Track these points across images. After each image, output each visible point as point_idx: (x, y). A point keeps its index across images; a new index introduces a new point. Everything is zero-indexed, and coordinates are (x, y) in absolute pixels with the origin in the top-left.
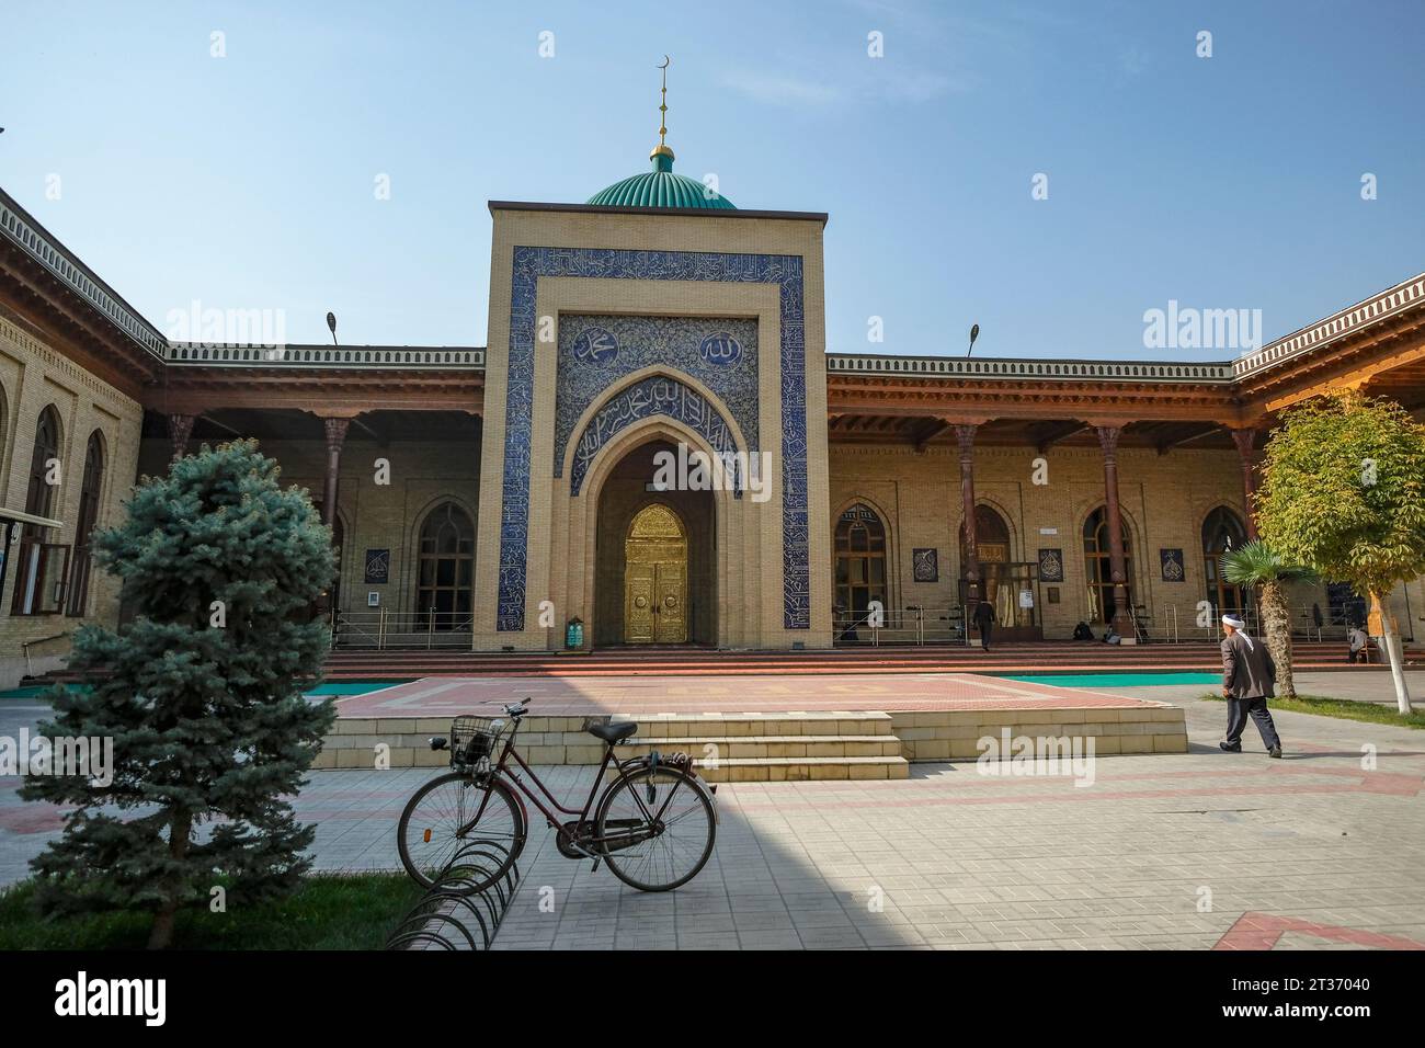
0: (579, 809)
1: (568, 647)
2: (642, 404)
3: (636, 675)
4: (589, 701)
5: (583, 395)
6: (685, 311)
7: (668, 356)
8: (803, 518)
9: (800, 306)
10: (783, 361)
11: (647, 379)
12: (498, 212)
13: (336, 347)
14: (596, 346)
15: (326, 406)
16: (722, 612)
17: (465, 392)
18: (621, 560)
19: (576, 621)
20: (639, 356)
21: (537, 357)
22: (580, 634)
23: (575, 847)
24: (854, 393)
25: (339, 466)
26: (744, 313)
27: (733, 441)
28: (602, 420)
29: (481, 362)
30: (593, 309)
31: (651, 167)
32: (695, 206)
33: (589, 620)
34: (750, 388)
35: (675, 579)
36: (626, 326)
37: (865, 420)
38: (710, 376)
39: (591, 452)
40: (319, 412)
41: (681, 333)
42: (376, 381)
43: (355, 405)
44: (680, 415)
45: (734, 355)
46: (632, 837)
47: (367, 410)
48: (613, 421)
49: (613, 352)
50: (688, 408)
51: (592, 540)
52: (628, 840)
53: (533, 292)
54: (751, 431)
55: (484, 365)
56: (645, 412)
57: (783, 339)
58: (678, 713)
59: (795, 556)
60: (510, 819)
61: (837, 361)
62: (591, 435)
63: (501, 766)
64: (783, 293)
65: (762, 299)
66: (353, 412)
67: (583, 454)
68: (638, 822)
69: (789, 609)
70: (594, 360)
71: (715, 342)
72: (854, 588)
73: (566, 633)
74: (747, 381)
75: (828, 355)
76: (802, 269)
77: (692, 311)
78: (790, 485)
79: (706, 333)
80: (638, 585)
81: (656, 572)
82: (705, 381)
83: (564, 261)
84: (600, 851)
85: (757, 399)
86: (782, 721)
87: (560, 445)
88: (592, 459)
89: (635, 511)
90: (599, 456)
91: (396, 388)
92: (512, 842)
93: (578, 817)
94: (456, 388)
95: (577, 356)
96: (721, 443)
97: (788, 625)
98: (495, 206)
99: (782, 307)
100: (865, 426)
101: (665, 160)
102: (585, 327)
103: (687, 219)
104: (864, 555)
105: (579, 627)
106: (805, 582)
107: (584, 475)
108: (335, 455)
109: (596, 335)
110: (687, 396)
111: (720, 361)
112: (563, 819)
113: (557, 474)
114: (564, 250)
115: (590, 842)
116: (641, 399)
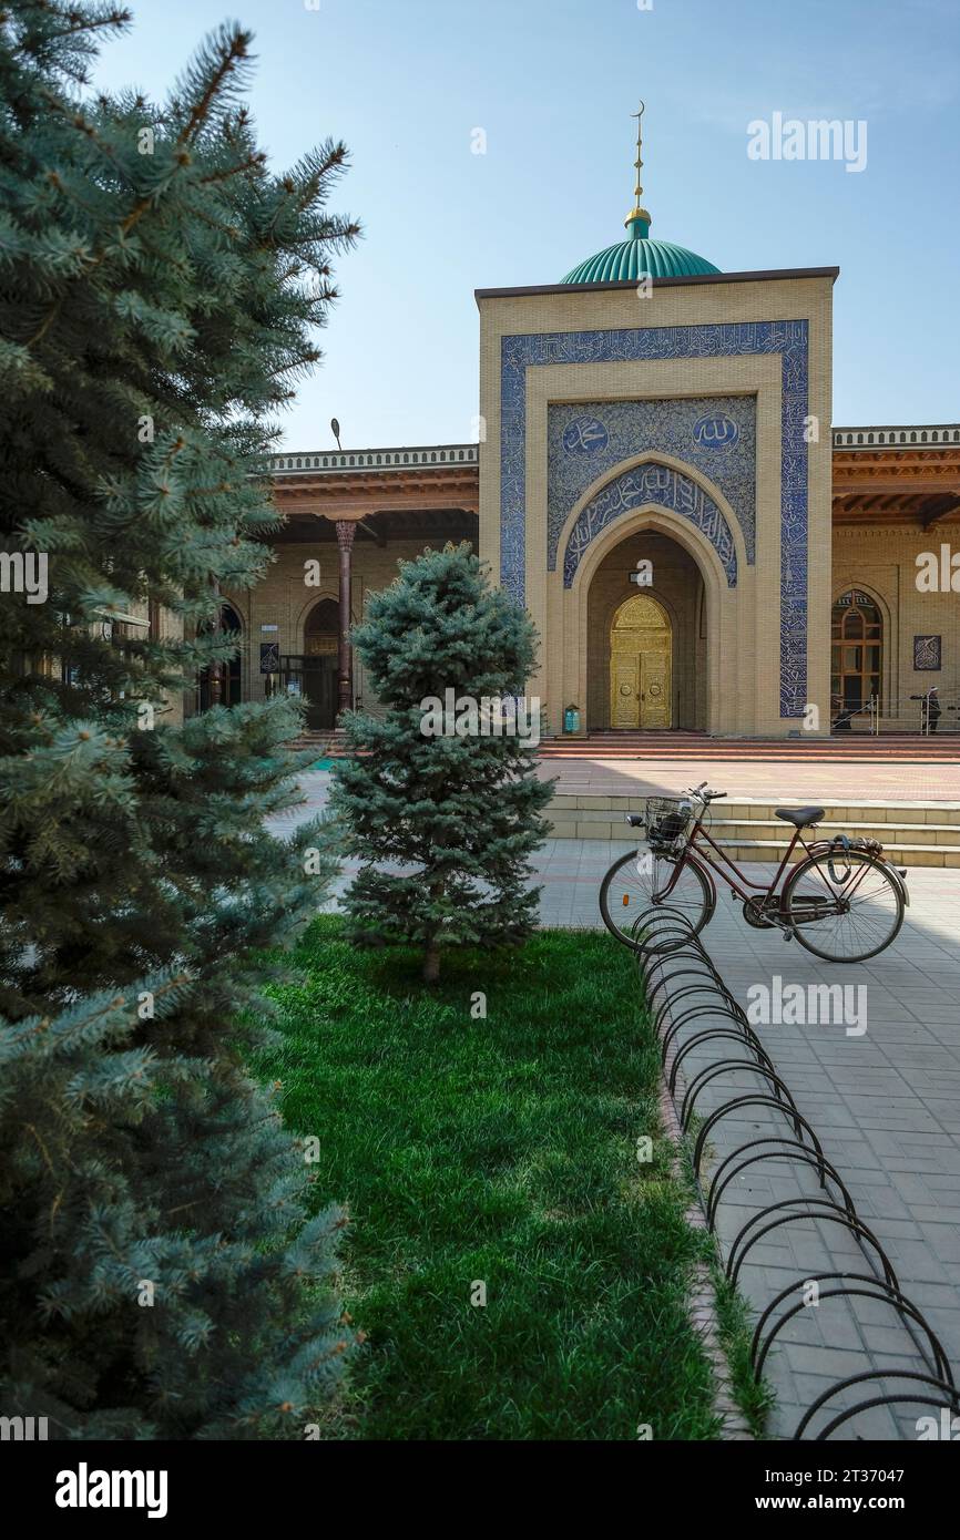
0: (766, 885)
1: (565, 732)
2: (633, 494)
3: (639, 759)
4: (647, 784)
5: (574, 488)
6: (679, 392)
7: (661, 442)
8: (803, 606)
9: (804, 377)
10: (784, 440)
11: (638, 467)
12: (483, 301)
13: (340, 452)
14: (586, 436)
15: (335, 510)
16: (715, 700)
17: (460, 490)
18: (607, 651)
19: (573, 708)
20: (630, 443)
21: (528, 452)
22: (578, 720)
23: (765, 918)
24: (862, 470)
25: (350, 566)
26: (742, 389)
27: (728, 528)
28: (592, 511)
29: (475, 458)
30: (582, 396)
31: (626, 235)
32: (678, 274)
33: (584, 707)
34: (747, 471)
35: (659, 665)
36: (616, 413)
37: (866, 500)
38: (704, 460)
39: (582, 544)
40: (331, 516)
41: (674, 416)
42: (379, 483)
43: (360, 507)
44: (672, 503)
45: (729, 436)
46: (816, 914)
47: (372, 512)
48: (604, 512)
49: (603, 441)
50: (680, 495)
51: (585, 631)
52: (813, 916)
53: (522, 383)
54: (747, 517)
55: (478, 462)
56: (636, 502)
57: (784, 415)
58: (754, 797)
59: (793, 645)
60: (700, 890)
61: (845, 436)
62: (582, 527)
63: (691, 843)
64: (786, 364)
65: (761, 373)
66: (360, 514)
67: (575, 546)
68: (823, 899)
69: (785, 697)
70: (585, 450)
71: (710, 423)
72: (845, 677)
73: (564, 719)
74: (743, 463)
75: (835, 430)
76: (807, 334)
77: (686, 392)
78: (789, 573)
79: (700, 413)
80: (623, 674)
81: (640, 662)
82: (698, 465)
83: (551, 348)
84: (788, 923)
85: (754, 483)
86: (866, 808)
87: (552, 537)
88: (583, 551)
89: (620, 601)
90: (590, 549)
91: (397, 489)
92: (701, 911)
93: (765, 892)
94: (451, 486)
95: (566, 447)
96: (715, 530)
97: (784, 714)
98: (483, 296)
99: (784, 379)
100: (866, 507)
101: (641, 224)
102: (575, 416)
103: (680, 289)
104: (858, 642)
105: (576, 714)
106: (803, 673)
107: (576, 567)
108: (346, 557)
109: (585, 424)
110: (679, 483)
111: (715, 444)
112: (750, 893)
113: (551, 568)
114: (551, 335)
115: (778, 915)
116: (632, 488)
